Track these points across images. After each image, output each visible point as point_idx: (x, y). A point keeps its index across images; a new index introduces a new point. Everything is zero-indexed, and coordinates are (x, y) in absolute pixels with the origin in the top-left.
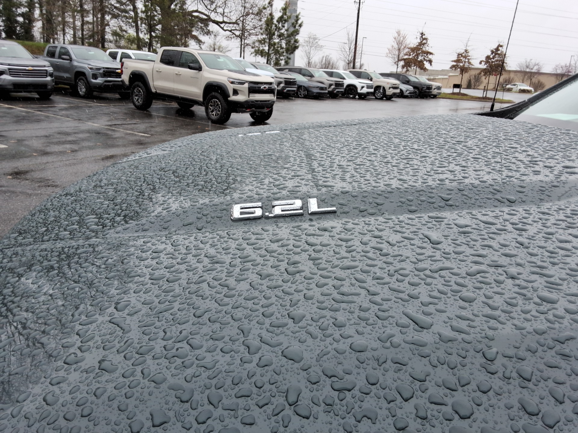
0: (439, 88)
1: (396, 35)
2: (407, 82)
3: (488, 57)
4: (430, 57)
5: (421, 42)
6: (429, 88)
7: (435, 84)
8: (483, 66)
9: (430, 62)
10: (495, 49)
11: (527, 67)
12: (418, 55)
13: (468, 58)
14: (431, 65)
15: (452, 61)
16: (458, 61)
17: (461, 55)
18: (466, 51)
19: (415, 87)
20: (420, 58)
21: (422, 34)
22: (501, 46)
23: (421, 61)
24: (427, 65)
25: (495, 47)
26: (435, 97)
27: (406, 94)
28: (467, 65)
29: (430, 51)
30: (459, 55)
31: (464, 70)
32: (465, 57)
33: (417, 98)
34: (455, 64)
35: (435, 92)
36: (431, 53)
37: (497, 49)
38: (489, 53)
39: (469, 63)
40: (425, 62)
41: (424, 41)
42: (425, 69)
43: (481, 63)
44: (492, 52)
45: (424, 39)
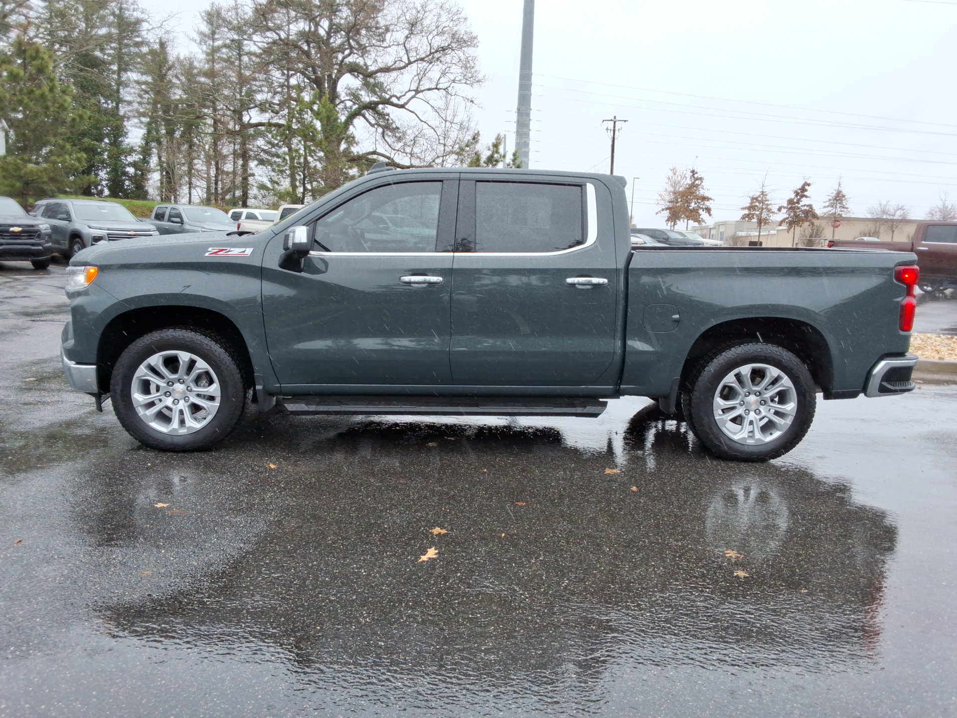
2: (666, 240)
3: (790, 202)
4: (707, 203)
5: (693, 183)
8: (785, 213)
9: (708, 210)
10: (800, 189)
12: (689, 201)
13: (766, 203)
14: (710, 215)
15: (743, 209)
16: (751, 208)
17: (756, 199)
18: (763, 193)
20: (693, 205)
21: (693, 172)
22: (809, 185)
23: (695, 211)
24: (704, 215)
25: (800, 186)
28: (765, 212)
29: (706, 195)
30: (753, 199)
32: (762, 202)
34: (747, 212)
36: (708, 199)
37: (803, 189)
38: (793, 196)
39: (768, 210)
40: (701, 211)
41: (697, 182)
42: (701, 221)
43: (781, 210)
44: (797, 194)
45: (697, 179)
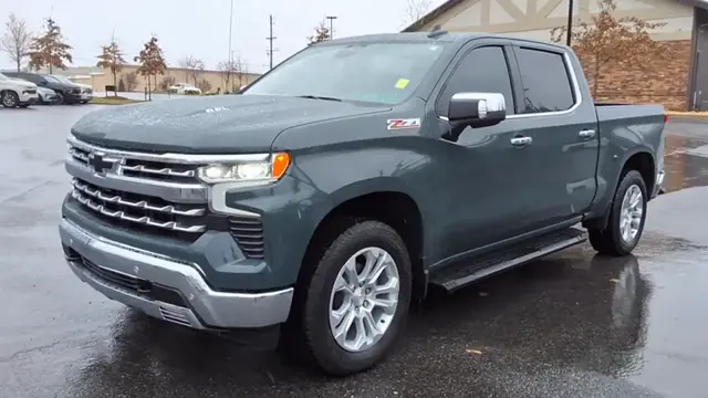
0: (89, 91)
1: (10, 21)
2: (44, 84)
3: (142, 53)
4: (67, 51)
5: (52, 31)
6: (77, 91)
7: (82, 86)
8: (139, 63)
9: (69, 57)
10: (149, 43)
11: (188, 64)
12: (49, 48)
13: (118, 53)
14: (71, 62)
15: (98, 57)
16: (105, 56)
17: (108, 49)
18: (113, 44)
19: (56, 91)
20: (53, 53)
21: (50, 21)
23: (56, 57)
24: (65, 62)
25: (148, 41)
26: (85, 102)
27: (47, 99)
28: (118, 62)
29: (65, 43)
30: (105, 49)
31: (115, 68)
32: (114, 52)
33: (63, 104)
34: (102, 60)
35: (85, 96)
36: (68, 47)
37: (152, 44)
38: (144, 48)
39: (121, 60)
40: (61, 58)
41: (55, 31)
42: (63, 67)
43: (135, 60)
44: (147, 48)
45: (54, 28)
